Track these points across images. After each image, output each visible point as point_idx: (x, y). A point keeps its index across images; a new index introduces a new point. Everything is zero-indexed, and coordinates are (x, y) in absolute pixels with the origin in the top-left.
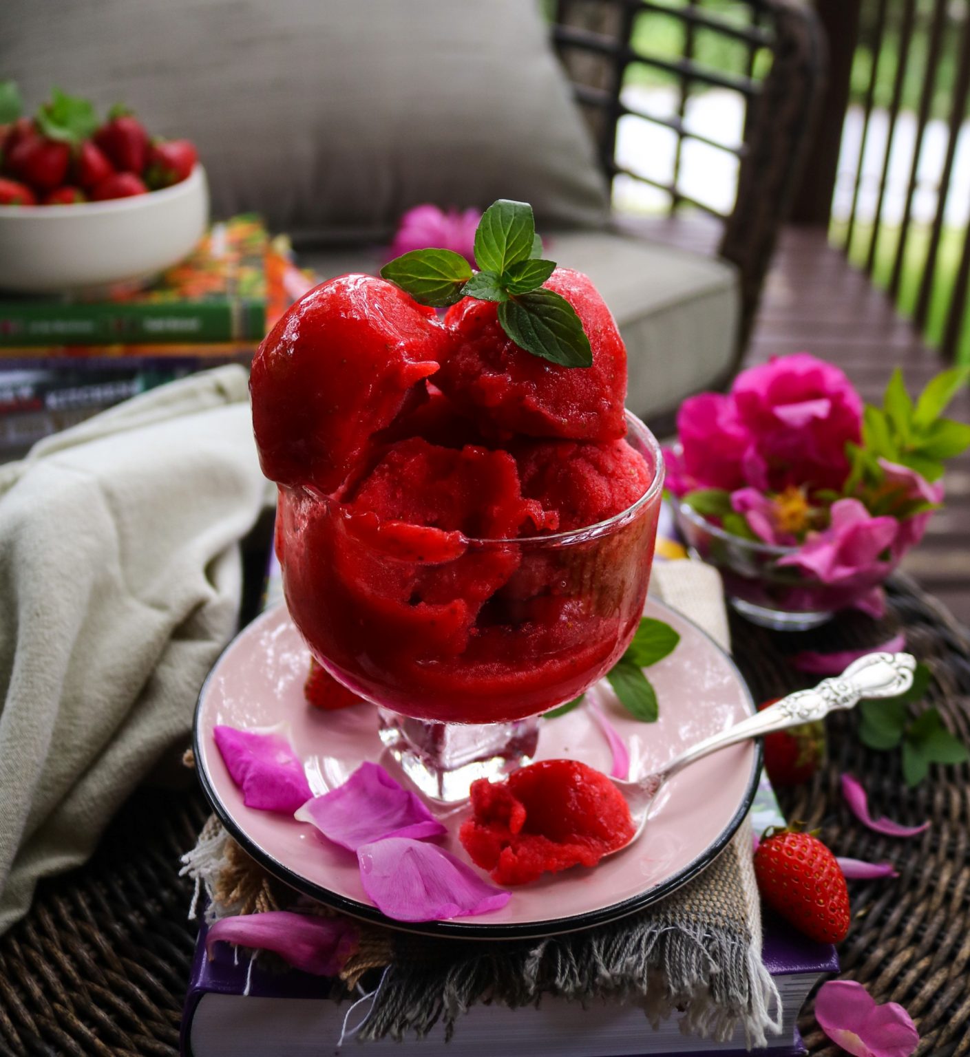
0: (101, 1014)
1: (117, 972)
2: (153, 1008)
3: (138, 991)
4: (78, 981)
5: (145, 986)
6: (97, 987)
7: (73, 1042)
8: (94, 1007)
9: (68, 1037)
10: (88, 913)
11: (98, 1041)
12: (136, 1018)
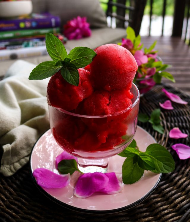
0: (13, 206)
1: (15, 195)
2: (26, 202)
3: (22, 199)
4: (6, 199)
5: (23, 198)
6: (11, 200)
7: (7, 215)
8: (11, 205)
9: (6, 214)
10: (5, 182)
11: (13, 213)
12: (22, 206)
